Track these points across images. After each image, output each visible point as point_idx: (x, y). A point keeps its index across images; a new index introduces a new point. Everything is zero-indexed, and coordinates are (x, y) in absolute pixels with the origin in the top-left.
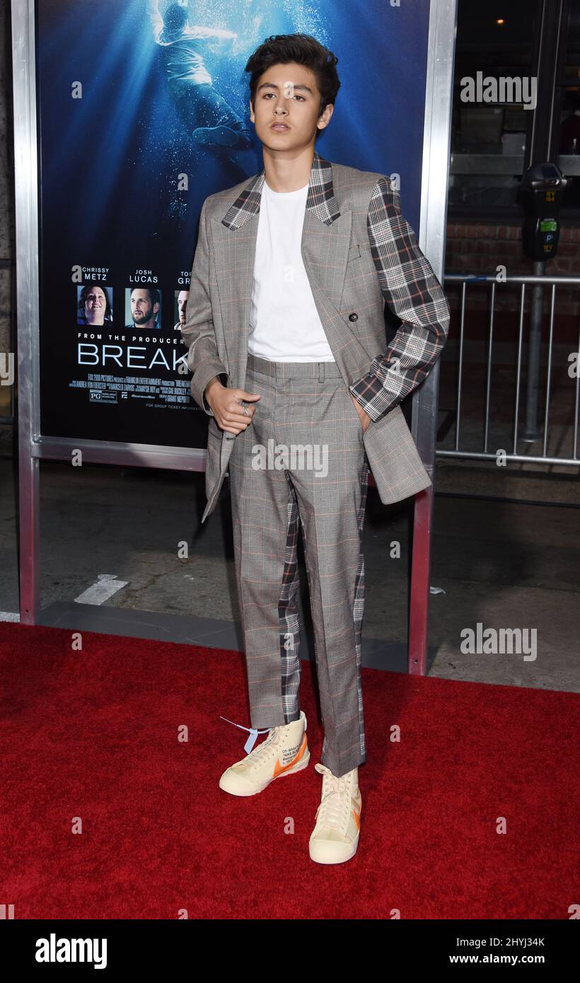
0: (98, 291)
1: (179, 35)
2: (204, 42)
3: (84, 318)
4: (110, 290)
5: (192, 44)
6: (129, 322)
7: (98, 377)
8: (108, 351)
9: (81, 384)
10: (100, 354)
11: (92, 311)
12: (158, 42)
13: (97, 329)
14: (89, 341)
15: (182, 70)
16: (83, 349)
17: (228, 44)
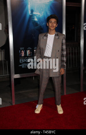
0: (23, 51)
1: (33, 13)
2: (36, 15)
3: (21, 55)
4: (24, 51)
5: (35, 15)
6: (27, 55)
7: (23, 64)
8: (25, 60)
9: (21, 66)
10: (23, 61)
11: (22, 54)
12: (30, 14)
13: (23, 57)
14: (22, 59)
15: (33, 18)
16: (21, 60)
17: (39, 15)
